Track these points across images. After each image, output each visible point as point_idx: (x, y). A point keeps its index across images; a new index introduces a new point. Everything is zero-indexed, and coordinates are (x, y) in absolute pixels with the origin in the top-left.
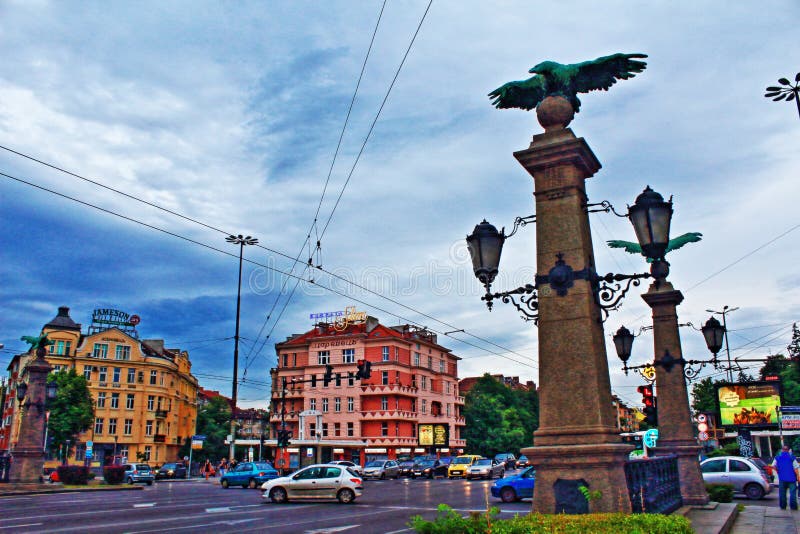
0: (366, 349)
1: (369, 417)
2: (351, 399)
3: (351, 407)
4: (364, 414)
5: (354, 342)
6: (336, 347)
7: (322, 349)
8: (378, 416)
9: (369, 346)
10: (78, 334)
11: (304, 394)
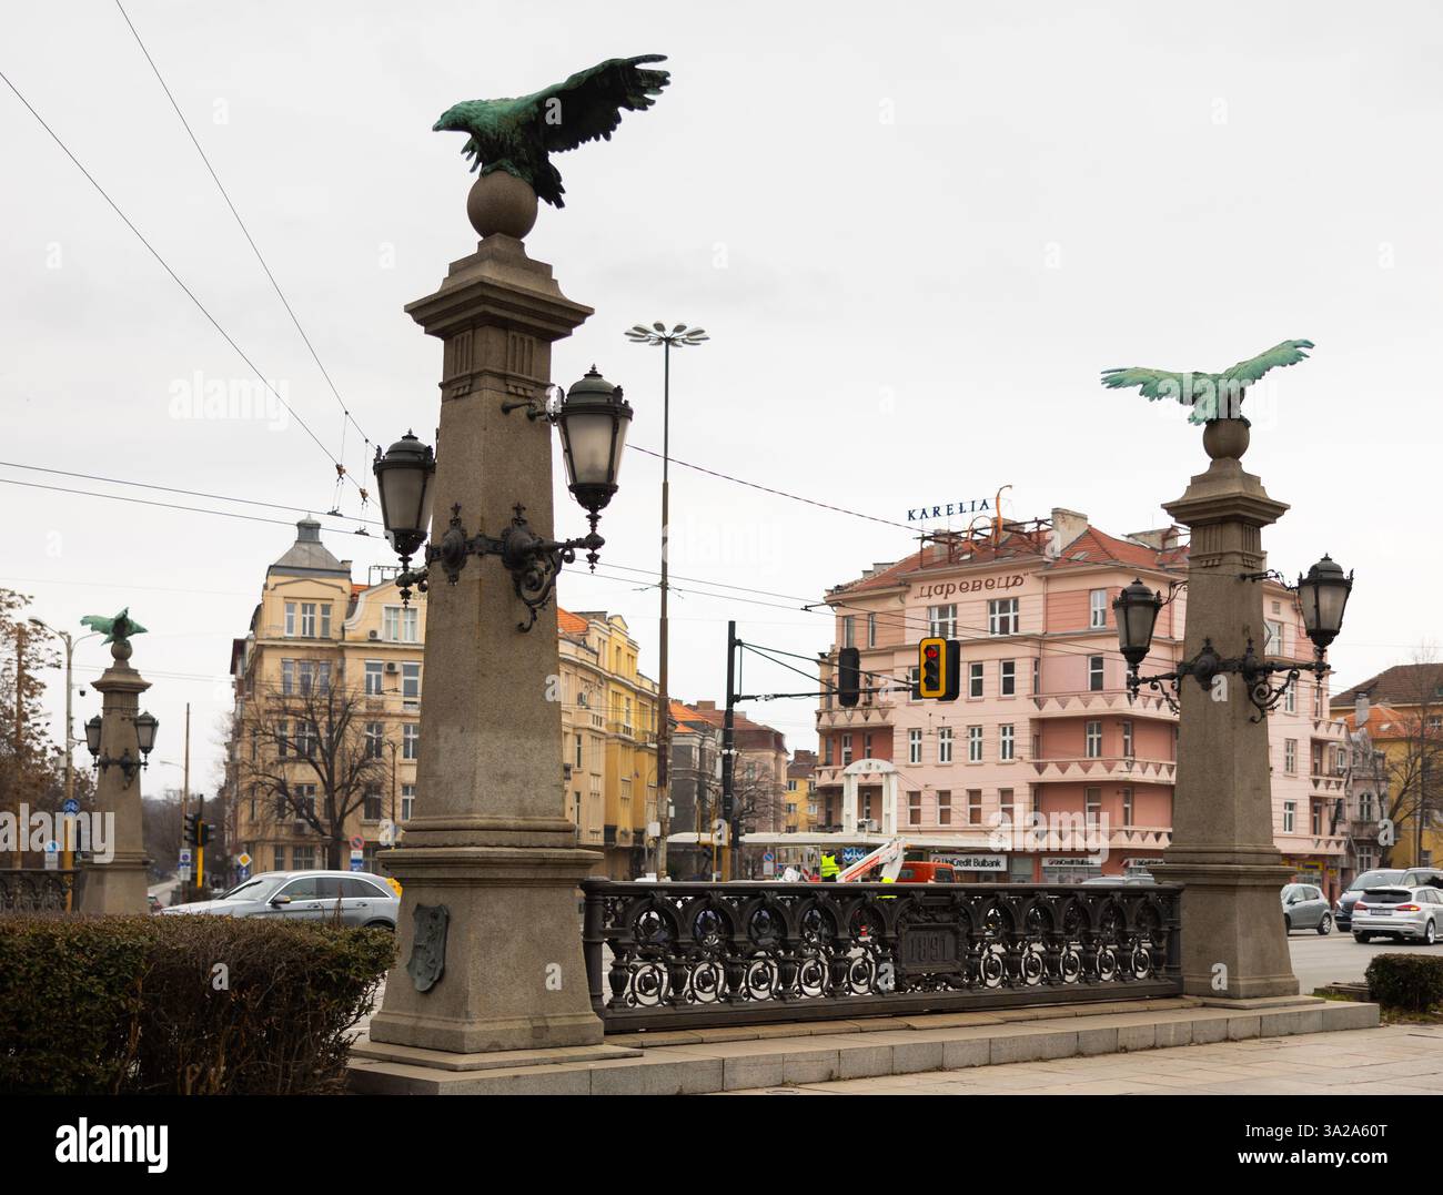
0: (1047, 598)
1: (1052, 774)
2: (1007, 729)
3: (1008, 749)
4: (1040, 768)
5: (1018, 581)
6: (971, 595)
7: (938, 600)
8: (1075, 774)
9: (1055, 587)
10: (344, 583)
11: (893, 718)
